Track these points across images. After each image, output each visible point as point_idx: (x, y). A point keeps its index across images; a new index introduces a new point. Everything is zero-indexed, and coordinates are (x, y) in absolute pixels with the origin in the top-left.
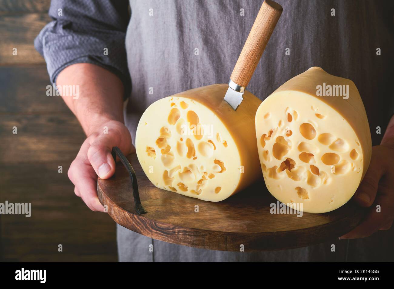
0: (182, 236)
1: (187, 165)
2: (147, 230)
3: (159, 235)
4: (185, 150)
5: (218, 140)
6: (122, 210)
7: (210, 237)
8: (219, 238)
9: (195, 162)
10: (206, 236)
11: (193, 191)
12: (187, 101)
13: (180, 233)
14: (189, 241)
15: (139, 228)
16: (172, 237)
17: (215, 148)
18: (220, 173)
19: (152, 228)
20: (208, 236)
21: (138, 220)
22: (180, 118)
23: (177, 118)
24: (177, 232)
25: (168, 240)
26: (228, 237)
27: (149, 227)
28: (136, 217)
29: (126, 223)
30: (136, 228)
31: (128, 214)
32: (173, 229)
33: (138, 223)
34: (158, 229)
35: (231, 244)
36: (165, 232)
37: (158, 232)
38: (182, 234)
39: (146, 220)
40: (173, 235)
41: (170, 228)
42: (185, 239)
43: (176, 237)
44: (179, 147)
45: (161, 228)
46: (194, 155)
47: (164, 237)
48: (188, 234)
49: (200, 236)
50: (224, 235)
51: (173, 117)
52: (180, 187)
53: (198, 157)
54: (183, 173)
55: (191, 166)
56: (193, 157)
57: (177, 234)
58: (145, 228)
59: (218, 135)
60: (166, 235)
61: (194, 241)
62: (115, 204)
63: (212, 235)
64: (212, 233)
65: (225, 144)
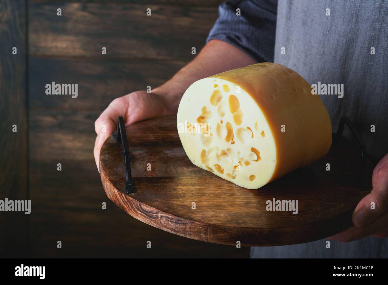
0: (164, 222)
1: (225, 149)
2: (133, 210)
3: (143, 217)
4: (225, 133)
5: (256, 128)
6: (112, 187)
7: (191, 226)
8: (199, 228)
9: (232, 147)
10: (187, 225)
11: (229, 175)
12: (231, 85)
13: (163, 218)
14: (171, 227)
15: (126, 207)
16: (155, 221)
17: (253, 137)
18: (256, 162)
19: (138, 209)
20: (189, 225)
21: (125, 199)
22: (222, 100)
23: (219, 99)
24: (160, 217)
25: (151, 223)
26: (208, 228)
27: (134, 207)
28: (124, 196)
29: (115, 199)
30: (124, 206)
31: (117, 192)
32: (156, 213)
33: (125, 201)
34: (143, 211)
35: (212, 236)
36: (149, 215)
37: (142, 214)
38: (164, 219)
39: (132, 201)
40: (156, 219)
41: (153, 212)
42: (167, 225)
43: (159, 222)
44: (218, 128)
45: (145, 211)
46: (233, 140)
47: (148, 219)
48: (170, 220)
49: (181, 224)
50: (205, 226)
51: (216, 98)
52: (216, 168)
53: (235, 142)
54: (220, 155)
55: (229, 150)
56: (231, 141)
57: (159, 218)
58: (131, 208)
59: (256, 124)
60: (149, 218)
61: (175, 228)
62: (107, 179)
63: (193, 225)
64: (193, 223)
65: (263, 133)
